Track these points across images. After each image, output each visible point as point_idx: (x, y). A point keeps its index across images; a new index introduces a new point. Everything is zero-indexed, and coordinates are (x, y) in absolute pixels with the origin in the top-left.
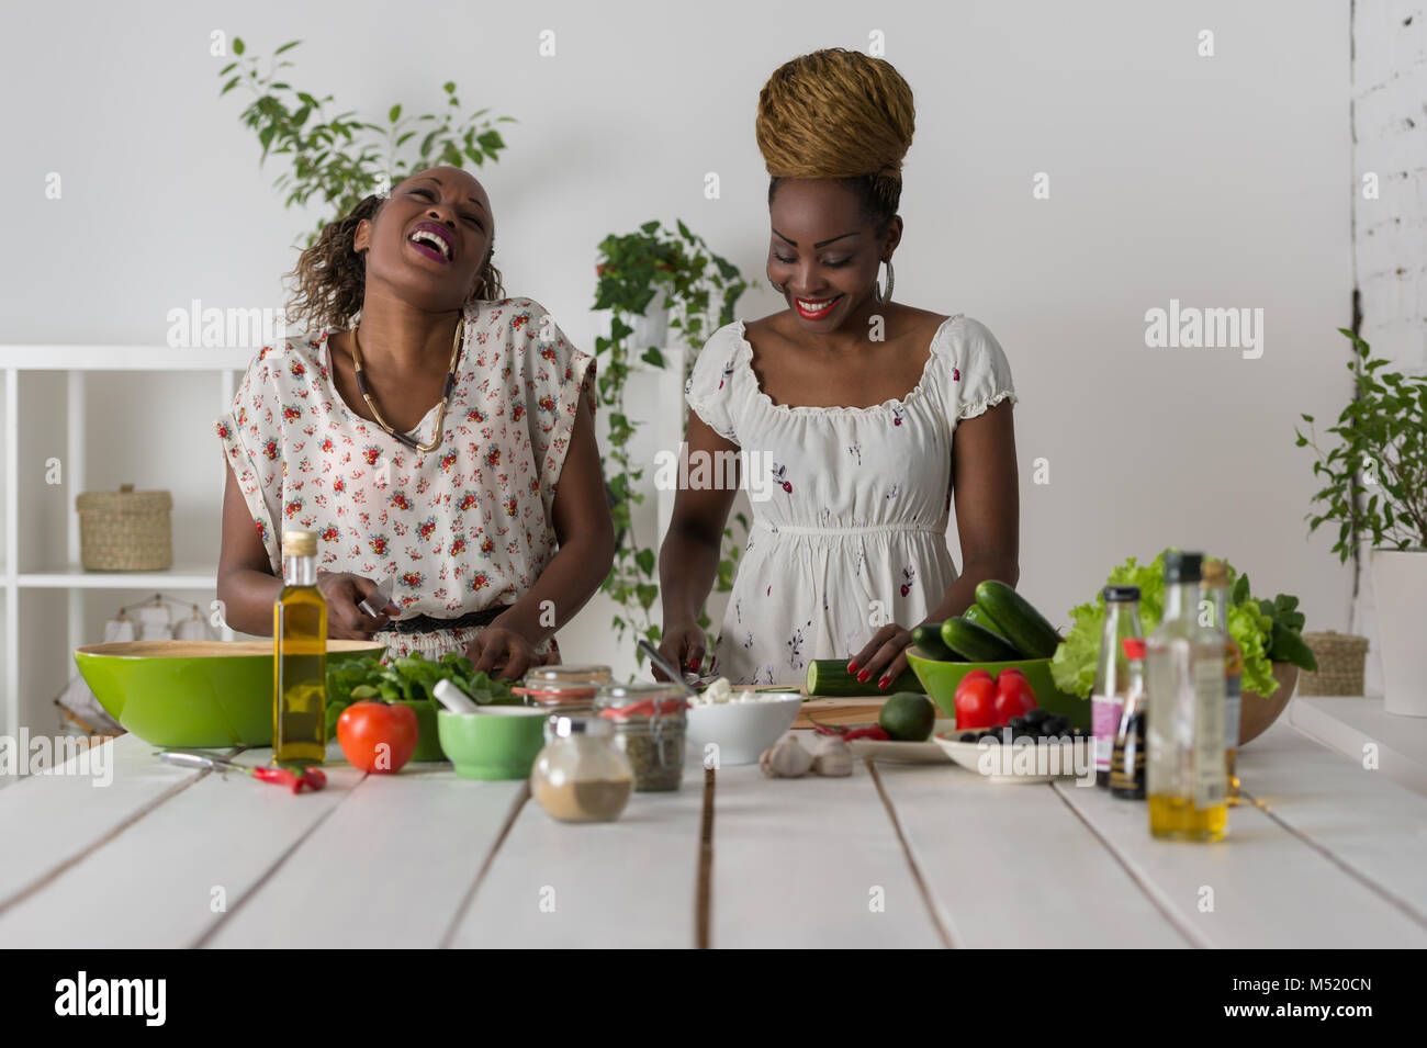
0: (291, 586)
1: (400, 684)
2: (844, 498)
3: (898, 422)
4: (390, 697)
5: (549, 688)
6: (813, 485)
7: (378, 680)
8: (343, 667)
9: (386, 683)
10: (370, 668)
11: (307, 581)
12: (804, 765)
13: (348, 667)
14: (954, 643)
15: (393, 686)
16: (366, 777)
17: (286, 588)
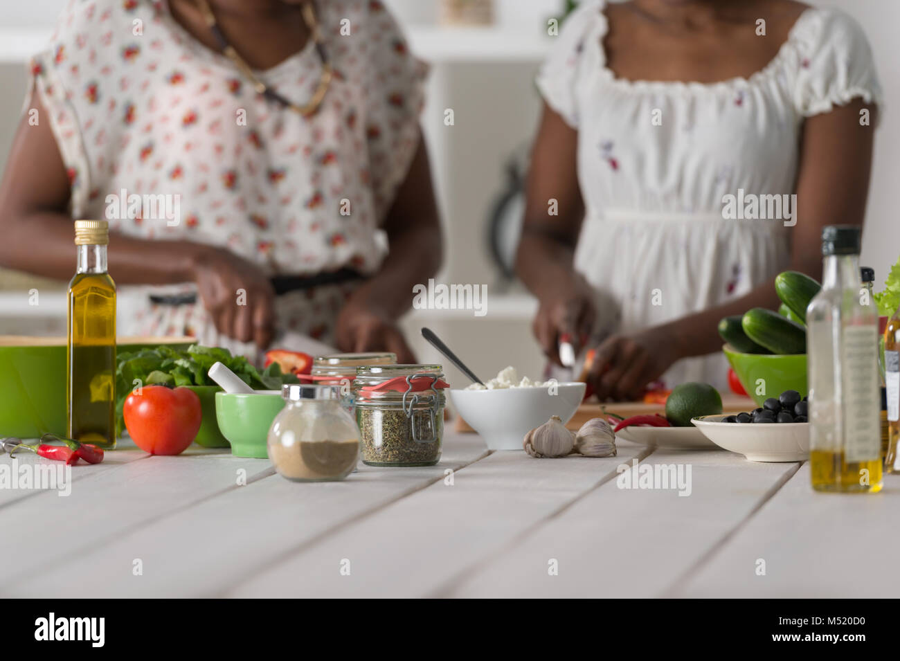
0: (82, 274)
1: (192, 370)
2: (672, 179)
3: (739, 102)
4: (182, 383)
5: (332, 373)
6: (640, 163)
7: (172, 366)
8: (140, 356)
9: (177, 369)
10: (165, 357)
11: (98, 269)
12: (565, 447)
13: (143, 356)
14: (754, 335)
15: (185, 372)
16: (149, 456)
17: (78, 275)
